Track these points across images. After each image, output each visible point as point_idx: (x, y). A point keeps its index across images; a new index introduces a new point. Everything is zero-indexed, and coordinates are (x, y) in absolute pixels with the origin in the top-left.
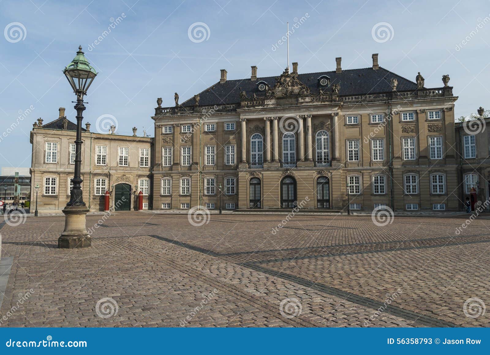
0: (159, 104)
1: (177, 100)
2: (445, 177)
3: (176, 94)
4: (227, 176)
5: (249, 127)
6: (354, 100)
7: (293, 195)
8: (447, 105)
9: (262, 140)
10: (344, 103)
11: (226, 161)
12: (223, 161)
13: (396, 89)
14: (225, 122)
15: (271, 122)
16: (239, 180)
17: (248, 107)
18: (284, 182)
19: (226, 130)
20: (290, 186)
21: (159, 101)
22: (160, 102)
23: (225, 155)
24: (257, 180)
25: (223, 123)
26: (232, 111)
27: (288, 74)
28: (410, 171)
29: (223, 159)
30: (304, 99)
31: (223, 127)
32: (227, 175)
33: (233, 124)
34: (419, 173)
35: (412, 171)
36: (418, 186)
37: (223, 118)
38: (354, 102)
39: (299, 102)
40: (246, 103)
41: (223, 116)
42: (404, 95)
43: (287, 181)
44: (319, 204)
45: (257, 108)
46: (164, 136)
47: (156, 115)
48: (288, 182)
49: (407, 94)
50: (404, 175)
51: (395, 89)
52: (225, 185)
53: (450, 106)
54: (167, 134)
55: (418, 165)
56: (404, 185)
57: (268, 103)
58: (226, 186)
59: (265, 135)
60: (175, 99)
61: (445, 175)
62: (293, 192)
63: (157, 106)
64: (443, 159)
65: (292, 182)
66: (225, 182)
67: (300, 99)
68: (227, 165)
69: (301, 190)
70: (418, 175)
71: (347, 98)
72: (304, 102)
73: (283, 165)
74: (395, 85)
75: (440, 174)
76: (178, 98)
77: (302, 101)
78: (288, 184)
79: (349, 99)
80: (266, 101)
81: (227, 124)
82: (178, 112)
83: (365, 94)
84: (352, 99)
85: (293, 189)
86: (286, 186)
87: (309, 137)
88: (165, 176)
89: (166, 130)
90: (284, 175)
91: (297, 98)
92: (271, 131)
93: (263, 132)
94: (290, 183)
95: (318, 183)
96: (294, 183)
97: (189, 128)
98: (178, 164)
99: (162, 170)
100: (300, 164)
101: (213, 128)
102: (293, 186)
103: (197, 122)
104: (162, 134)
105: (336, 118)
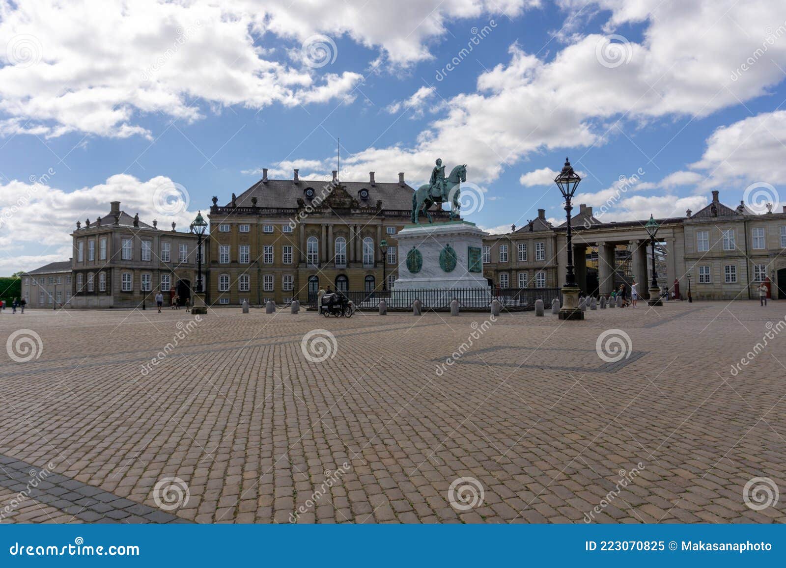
0: (214, 203)
4: (285, 274)
5: (306, 230)
9: (317, 243)
11: (283, 260)
12: (281, 260)
15: (327, 227)
18: (338, 280)
20: (343, 283)
21: (215, 200)
23: (282, 255)
24: (315, 277)
25: (281, 225)
29: (281, 258)
30: (355, 211)
31: (281, 229)
37: (280, 220)
43: (342, 279)
46: (221, 234)
47: (211, 213)
54: (224, 232)
59: (321, 239)
63: (212, 205)
65: (345, 279)
66: (283, 279)
67: (352, 210)
68: (284, 264)
69: (353, 287)
72: (355, 213)
78: (342, 281)
81: (284, 227)
85: (345, 286)
86: (340, 283)
87: (358, 243)
88: (223, 273)
89: (222, 228)
90: (339, 274)
91: (349, 209)
92: (327, 235)
93: (319, 236)
94: (343, 281)
95: (366, 281)
96: (347, 280)
97: (246, 229)
98: (236, 262)
99: (219, 267)
100: (352, 265)
101: (271, 229)
102: (345, 283)
103: (256, 222)
104: (218, 231)
105: (379, 229)
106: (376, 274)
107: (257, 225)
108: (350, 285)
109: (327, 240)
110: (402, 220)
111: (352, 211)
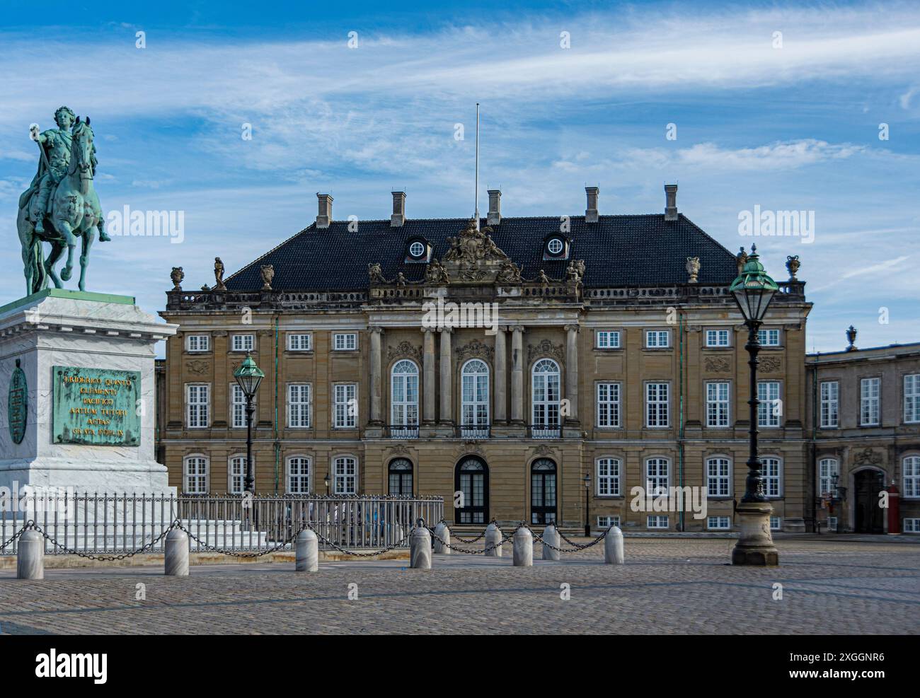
0: (176, 282)
1: (219, 274)
2: (782, 463)
3: (218, 261)
4: (338, 453)
5: (389, 344)
6: (612, 296)
7: (481, 497)
8: (793, 318)
9: (416, 374)
10: (592, 303)
11: (335, 420)
12: (329, 421)
13: (697, 279)
14: (333, 332)
15: (438, 336)
16: (366, 464)
17: (386, 301)
18: (463, 468)
19: (336, 349)
20: (476, 478)
21: (177, 275)
22: (179, 278)
23: (333, 406)
24: (405, 462)
25: (329, 332)
26: (349, 307)
27: (475, 232)
28: (716, 451)
29: (329, 415)
30: (508, 291)
31: (329, 341)
32: (338, 450)
33: (352, 336)
34: (734, 454)
35: (721, 451)
36: (732, 480)
37: (327, 321)
38: (612, 302)
39: (498, 297)
40: (382, 292)
41: (330, 317)
42: (711, 292)
43: (472, 466)
44: (535, 515)
45: (405, 304)
46: (189, 357)
47: (168, 306)
48: (471, 468)
49: (718, 291)
50: (705, 458)
51: (694, 280)
52: (332, 472)
53: (797, 321)
54: (197, 354)
55: (733, 438)
56: (705, 478)
57: (430, 296)
58: (334, 475)
59: (422, 366)
60: (216, 271)
61: (782, 459)
62: (481, 491)
63: (171, 287)
64: (781, 427)
65: (481, 468)
66: (334, 465)
67: (499, 290)
68: (337, 429)
69: (497, 487)
70: (732, 458)
71: (599, 291)
72: (509, 297)
73: (463, 431)
74: (696, 270)
75: (774, 458)
76: (223, 269)
77: (505, 294)
78: (472, 473)
79: (602, 293)
80: (427, 291)
81: (338, 337)
82: (223, 303)
83: (636, 287)
84: (609, 293)
85: (481, 484)
86: (468, 477)
87: (518, 374)
88: (193, 451)
89: (194, 343)
90: (463, 453)
91: (493, 286)
92: (438, 357)
93: (420, 358)
94: (477, 472)
95: (534, 472)
96: (485, 471)
97: (248, 343)
98: (224, 424)
99: (185, 437)
100: (497, 430)
101: (305, 343)
102: (481, 477)
103: (268, 327)
104: (184, 352)
105: (573, 336)
106: (558, 454)
107: (271, 334)
108: (492, 481)
109: (437, 366)
110: (637, 312)
111: (500, 292)
